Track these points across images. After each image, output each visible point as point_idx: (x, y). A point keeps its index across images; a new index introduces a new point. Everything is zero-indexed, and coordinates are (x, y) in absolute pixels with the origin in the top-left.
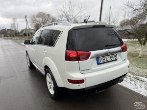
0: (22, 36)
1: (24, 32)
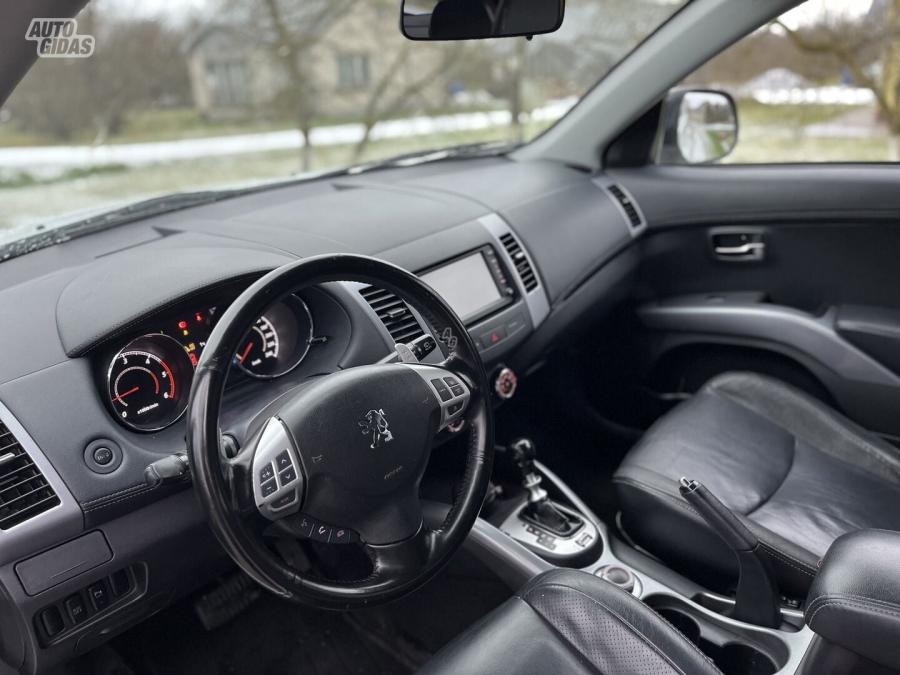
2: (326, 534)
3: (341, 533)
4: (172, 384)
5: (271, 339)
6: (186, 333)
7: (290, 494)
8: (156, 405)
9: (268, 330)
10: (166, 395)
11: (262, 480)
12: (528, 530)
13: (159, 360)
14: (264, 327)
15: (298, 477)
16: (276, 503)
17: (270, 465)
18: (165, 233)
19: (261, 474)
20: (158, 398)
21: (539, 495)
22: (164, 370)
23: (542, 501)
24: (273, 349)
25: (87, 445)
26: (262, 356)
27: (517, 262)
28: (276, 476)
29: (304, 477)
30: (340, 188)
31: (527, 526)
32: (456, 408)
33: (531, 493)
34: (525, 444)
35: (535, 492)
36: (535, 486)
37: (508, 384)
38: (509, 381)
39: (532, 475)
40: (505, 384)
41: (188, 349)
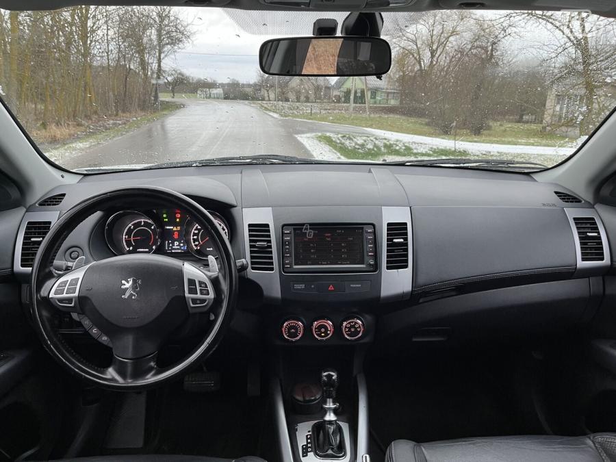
2: (97, 334)
3: (104, 338)
6: (178, 220)
7: (69, 300)
8: (147, 250)
10: (154, 247)
11: (58, 286)
12: (307, 436)
15: (76, 294)
16: (61, 300)
17: (67, 281)
20: (150, 248)
21: (331, 417)
23: (330, 422)
27: (391, 244)
28: (66, 288)
29: (79, 295)
31: (309, 433)
32: (198, 302)
33: (326, 413)
34: (332, 376)
35: (328, 414)
36: (330, 409)
37: (353, 330)
38: (356, 329)
39: (331, 400)
40: (350, 328)
41: (175, 229)
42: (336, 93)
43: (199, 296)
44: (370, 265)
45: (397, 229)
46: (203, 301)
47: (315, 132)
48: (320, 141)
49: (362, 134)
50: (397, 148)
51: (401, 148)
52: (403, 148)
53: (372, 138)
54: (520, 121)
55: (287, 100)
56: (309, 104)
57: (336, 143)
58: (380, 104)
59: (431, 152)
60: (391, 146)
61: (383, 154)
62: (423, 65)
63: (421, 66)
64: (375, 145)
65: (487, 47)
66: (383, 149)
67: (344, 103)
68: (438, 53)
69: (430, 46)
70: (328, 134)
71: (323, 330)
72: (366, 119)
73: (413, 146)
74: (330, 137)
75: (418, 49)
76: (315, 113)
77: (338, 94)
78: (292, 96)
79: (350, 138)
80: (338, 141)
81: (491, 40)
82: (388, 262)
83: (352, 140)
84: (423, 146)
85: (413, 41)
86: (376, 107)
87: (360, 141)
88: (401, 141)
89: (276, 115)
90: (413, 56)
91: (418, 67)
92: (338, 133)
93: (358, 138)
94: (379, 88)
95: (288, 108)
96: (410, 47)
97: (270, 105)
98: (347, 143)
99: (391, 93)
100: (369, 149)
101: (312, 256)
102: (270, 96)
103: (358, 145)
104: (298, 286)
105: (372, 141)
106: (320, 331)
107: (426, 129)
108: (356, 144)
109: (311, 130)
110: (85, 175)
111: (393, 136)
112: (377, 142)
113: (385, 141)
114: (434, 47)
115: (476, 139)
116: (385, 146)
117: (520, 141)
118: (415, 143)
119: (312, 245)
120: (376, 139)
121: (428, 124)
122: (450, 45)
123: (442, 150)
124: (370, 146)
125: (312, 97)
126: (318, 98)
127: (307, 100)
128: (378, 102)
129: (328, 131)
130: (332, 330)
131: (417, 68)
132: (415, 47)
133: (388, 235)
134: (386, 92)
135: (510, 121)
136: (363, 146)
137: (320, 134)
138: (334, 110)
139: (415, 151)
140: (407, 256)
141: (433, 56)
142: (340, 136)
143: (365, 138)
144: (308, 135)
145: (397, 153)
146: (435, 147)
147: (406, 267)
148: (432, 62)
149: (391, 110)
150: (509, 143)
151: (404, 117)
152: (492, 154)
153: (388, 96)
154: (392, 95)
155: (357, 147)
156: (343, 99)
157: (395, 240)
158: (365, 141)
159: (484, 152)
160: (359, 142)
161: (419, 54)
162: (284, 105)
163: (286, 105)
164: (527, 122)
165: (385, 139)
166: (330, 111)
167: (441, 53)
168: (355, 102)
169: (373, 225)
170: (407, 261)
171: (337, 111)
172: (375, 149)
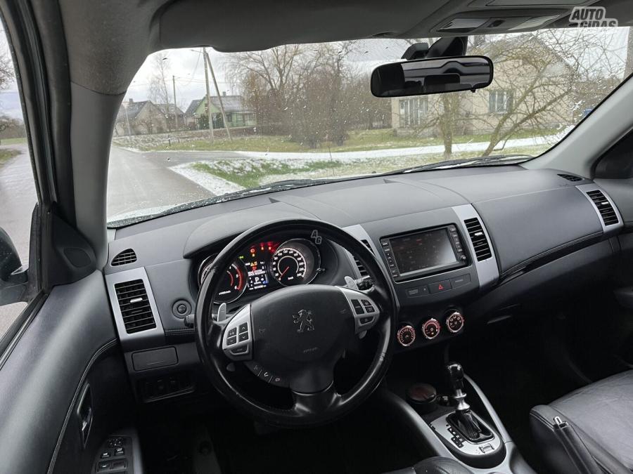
0: (193, 127)
1: (201, 111)
2: (269, 377)
3: (278, 380)
4: (240, 282)
5: (303, 266)
6: (253, 255)
7: (243, 347)
8: (229, 292)
9: (302, 261)
10: (236, 288)
11: (229, 336)
12: (449, 429)
13: (236, 268)
14: (299, 259)
15: (250, 339)
16: (235, 350)
17: (236, 329)
18: (273, 201)
19: (229, 332)
20: (232, 289)
21: (464, 406)
22: (237, 273)
23: (465, 411)
24: (302, 272)
25: (177, 301)
26: (295, 275)
27: (474, 239)
28: (237, 336)
29: (253, 340)
30: (386, 182)
31: (450, 427)
32: (366, 320)
33: (458, 404)
34: (457, 367)
35: (460, 404)
36: (461, 399)
37: (456, 323)
38: (458, 321)
39: (460, 391)
40: (453, 322)
41: (252, 265)
42: (190, 120)
43: (366, 314)
44: (462, 260)
45: (472, 224)
46: (370, 318)
47: (189, 162)
48: (199, 170)
49: (238, 158)
50: (275, 167)
51: (278, 166)
52: (281, 166)
53: (248, 161)
54: (371, 127)
55: (138, 133)
56: (164, 135)
57: (214, 170)
58: (237, 126)
59: (308, 167)
60: (269, 165)
61: (262, 175)
62: (274, 85)
63: (272, 86)
64: (253, 167)
65: (333, 64)
66: (261, 169)
67: (201, 128)
68: (286, 71)
69: (277, 65)
70: (203, 162)
71: (432, 329)
72: (229, 143)
73: (289, 163)
74: (206, 165)
75: (266, 69)
76: (174, 143)
77: (193, 121)
78: (143, 129)
79: (227, 164)
80: (215, 168)
81: (335, 57)
82: (477, 254)
83: (229, 165)
84: (299, 162)
85: (260, 62)
86: (235, 130)
87: (238, 165)
88: (277, 160)
89: (135, 150)
90: (263, 76)
91: (270, 87)
92: (213, 160)
93: (235, 162)
94: (234, 111)
95: (143, 141)
96: (258, 69)
97: (121, 140)
98: (225, 168)
99: (246, 114)
100: (248, 172)
101: (412, 262)
102: (118, 132)
103: (236, 169)
104: (412, 292)
105: (249, 163)
106: (429, 330)
107: (292, 145)
108: (234, 168)
109: (183, 160)
110: (117, 229)
111: (269, 156)
112: (254, 164)
113: (261, 162)
114: (282, 67)
115: (341, 149)
116: (263, 166)
117: (379, 145)
118: (290, 160)
119: (408, 252)
120: (252, 160)
121: (292, 141)
122: (296, 64)
123: (317, 163)
124: (248, 169)
125: (165, 127)
126: (171, 127)
127: (161, 130)
128: (235, 124)
129: (203, 159)
130: (439, 327)
131: (268, 87)
132: (263, 67)
133: (469, 230)
134: (241, 114)
135: (364, 129)
136: (241, 169)
137: (194, 163)
138: (193, 137)
139: (292, 167)
140: (488, 246)
141: (281, 76)
142: (215, 162)
143: (242, 161)
144: (183, 166)
145: (276, 172)
146: (310, 161)
147: (490, 256)
148: (281, 81)
149: (249, 131)
150: (370, 149)
151: (265, 137)
152: (362, 161)
153: (243, 118)
154: (248, 116)
155: (236, 171)
156: (198, 126)
157: (476, 234)
158: (242, 164)
159: (354, 161)
160: (236, 166)
161: (268, 74)
162: (137, 138)
163: (140, 138)
164: (376, 128)
165: (261, 160)
166: (189, 139)
167: (289, 70)
168: (214, 128)
169: (454, 224)
170: (489, 251)
171: (197, 138)
172: (254, 171)
